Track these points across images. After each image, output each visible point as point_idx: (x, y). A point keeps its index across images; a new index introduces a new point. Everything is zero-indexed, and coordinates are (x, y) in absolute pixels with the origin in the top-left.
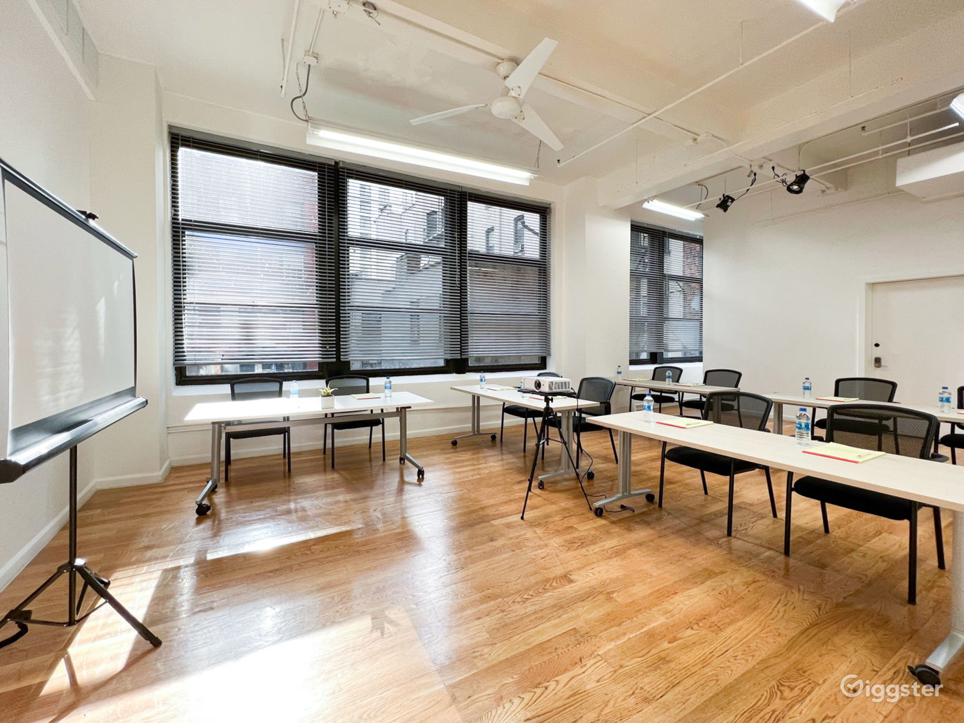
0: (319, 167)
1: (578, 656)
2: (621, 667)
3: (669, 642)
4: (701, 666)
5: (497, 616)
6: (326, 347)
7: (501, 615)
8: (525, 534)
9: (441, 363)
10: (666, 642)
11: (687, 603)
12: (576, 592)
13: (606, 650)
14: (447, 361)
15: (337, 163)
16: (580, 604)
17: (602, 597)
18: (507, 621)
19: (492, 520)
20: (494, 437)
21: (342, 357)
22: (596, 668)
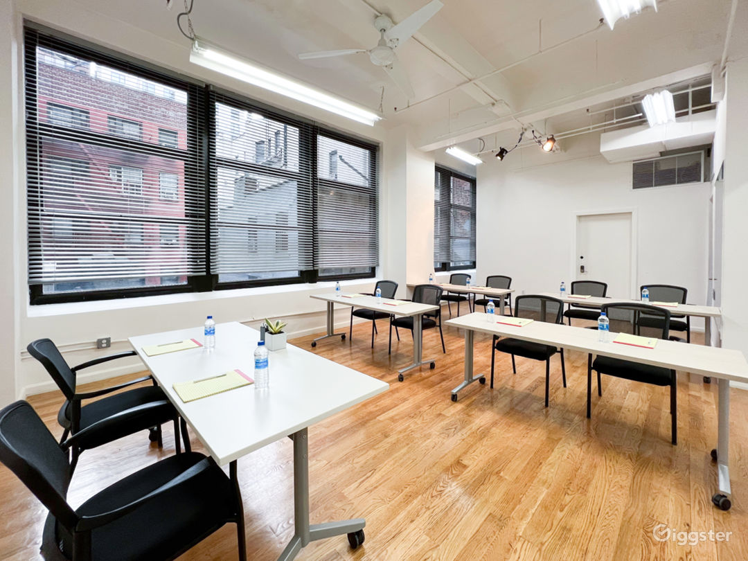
0: (191, 87)
1: (507, 542)
2: (542, 544)
3: (561, 511)
4: (592, 529)
5: (425, 515)
6: (196, 262)
7: (428, 513)
8: (409, 426)
9: (296, 274)
10: (559, 512)
11: (552, 470)
12: (474, 477)
13: (523, 529)
14: (301, 273)
15: (207, 86)
16: (482, 487)
17: (494, 478)
18: (437, 518)
19: (378, 416)
20: (344, 337)
21: (211, 271)
22: (526, 550)
